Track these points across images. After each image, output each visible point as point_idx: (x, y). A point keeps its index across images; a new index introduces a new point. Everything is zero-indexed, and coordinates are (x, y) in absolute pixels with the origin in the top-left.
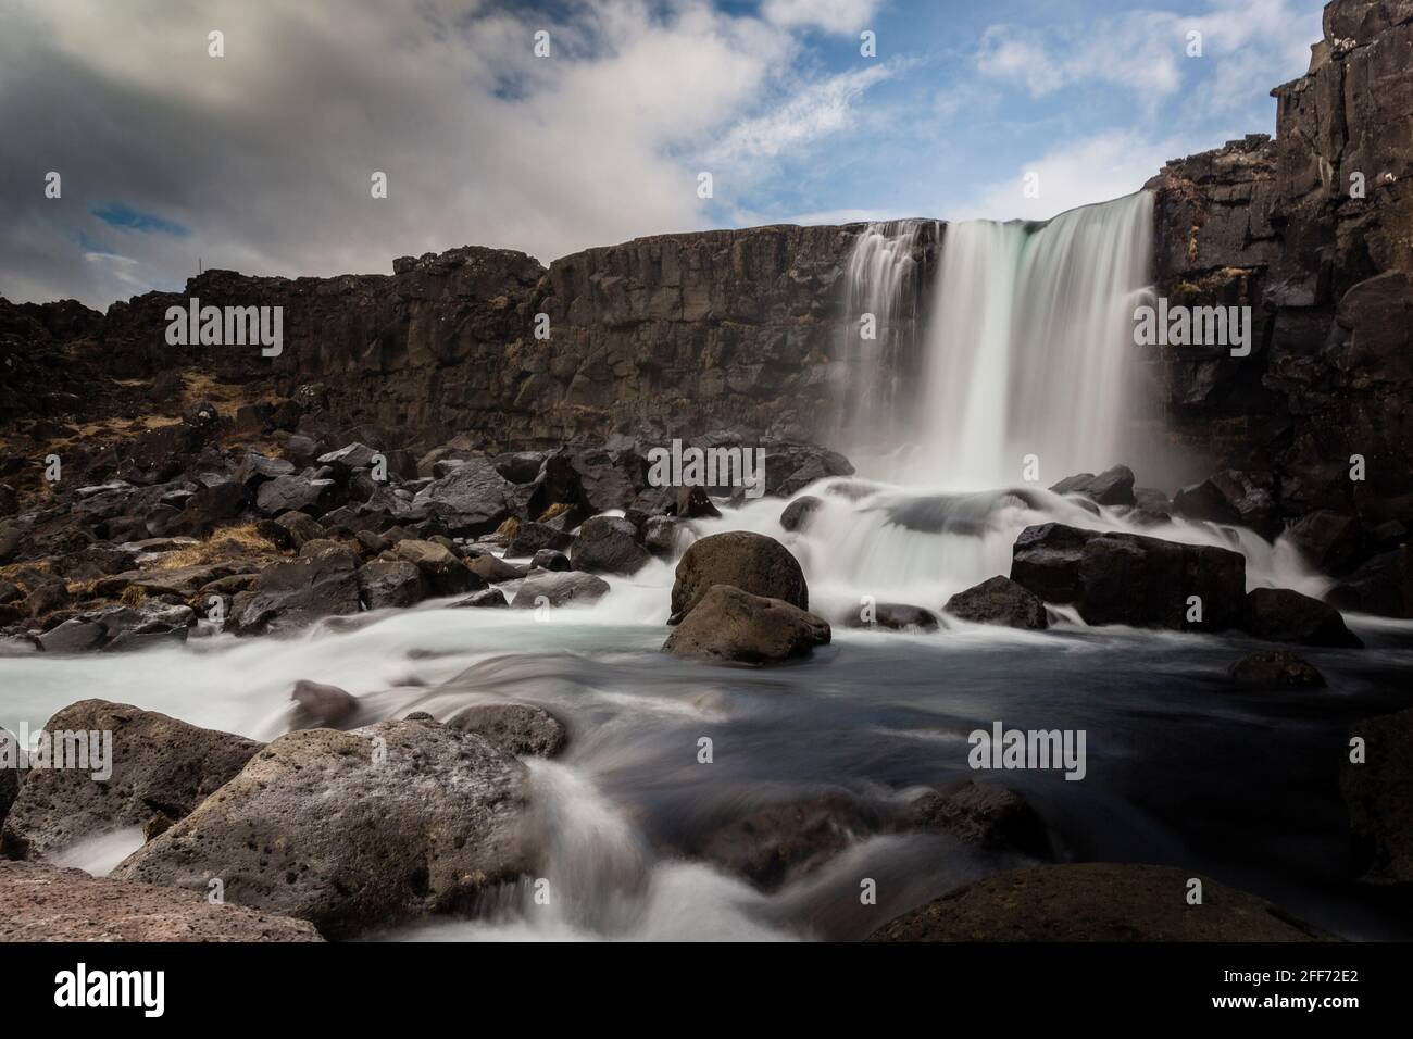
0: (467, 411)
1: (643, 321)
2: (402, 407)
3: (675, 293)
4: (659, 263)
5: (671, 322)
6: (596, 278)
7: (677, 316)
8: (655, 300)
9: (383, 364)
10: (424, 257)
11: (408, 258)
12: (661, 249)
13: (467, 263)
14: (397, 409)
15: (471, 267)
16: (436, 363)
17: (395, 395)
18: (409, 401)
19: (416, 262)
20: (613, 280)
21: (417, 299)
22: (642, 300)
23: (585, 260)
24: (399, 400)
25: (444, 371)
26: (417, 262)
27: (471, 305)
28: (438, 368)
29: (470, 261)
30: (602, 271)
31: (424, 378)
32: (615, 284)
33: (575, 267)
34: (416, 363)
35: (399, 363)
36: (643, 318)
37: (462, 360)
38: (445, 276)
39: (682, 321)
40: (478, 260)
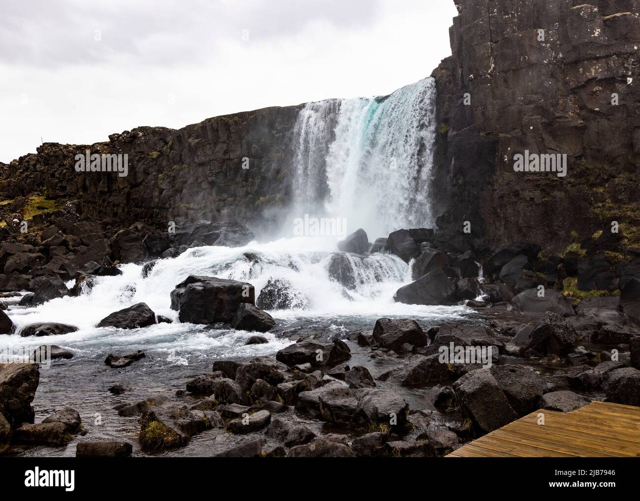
1: (212, 161)
2: (115, 209)
3: (225, 146)
4: (217, 130)
5: (224, 160)
6: (190, 140)
7: (227, 157)
8: (216, 149)
9: (108, 187)
10: (123, 133)
11: (116, 134)
12: (217, 123)
13: (140, 135)
14: (114, 210)
15: (140, 137)
16: (129, 187)
17: (112, 203)
18: (118, 205)
19: (119, 136)
20: (197, 141)
22: (211, 150)
23: (185, 132)
24: (114, 206)
25: (134, 190)
26: (121, 135)
27: (142, 156)
28: (131, 188)
29: (141, 134)
30: (193, 137)
31: (124, 194)
32: (197, 143)
33: (181, 135)
34: (121, 187)
35: (115, 187)
36: (211, 159)
37: (141, 183)
38: (131, 142)
39: (229, 159)
40: (145, 134)
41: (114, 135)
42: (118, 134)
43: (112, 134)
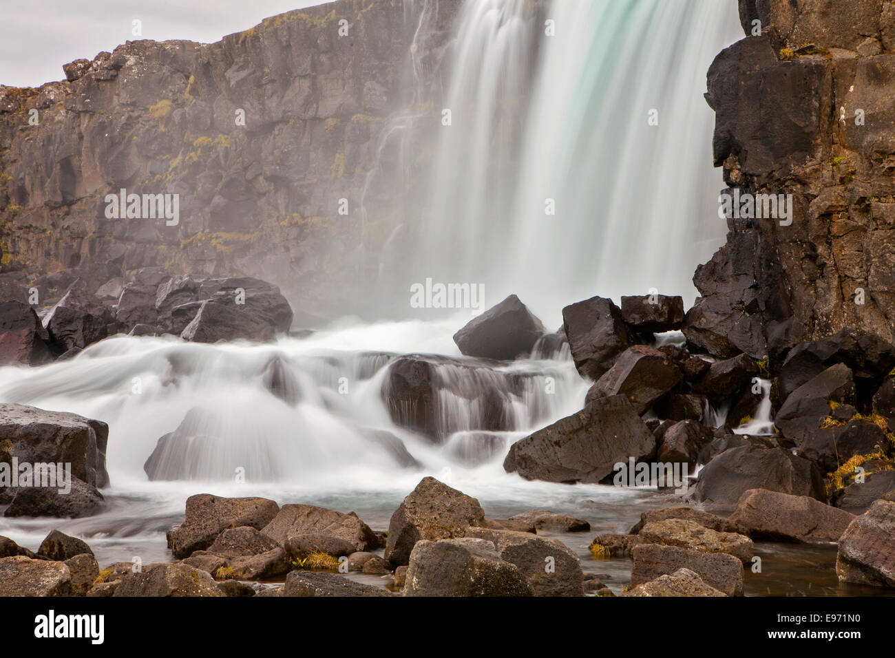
0: (134, 244)
1: (277, 123)
3: (306, 84)
4: (289, 47)
5: (305, 121)
6: (229, 74)
7: (311, 113)
8: (289, 95)
9: (63, 192)
10: (97, 58)
11: (80, 61)
12: (289, 29)
13: (128, 63)
15: (130, 68)
16: (106, 190)
19: (88, 65)
20: (244, 74)
21: (86, 112)
22: (275, 97)
23: (220, 52)
26: (91, 64)
27: (134, 114)
29: (131, 58)
30: (237, 63)
32: (244, 80)
33: (211, 60)
35: (79, 192)
36: (275, 119)
37: (131, 182)
38: (109, 79)
39: (316, 119)
40: (140, 59)
41: (75, 63)
42: (86, 61)
43: (70, 62)
